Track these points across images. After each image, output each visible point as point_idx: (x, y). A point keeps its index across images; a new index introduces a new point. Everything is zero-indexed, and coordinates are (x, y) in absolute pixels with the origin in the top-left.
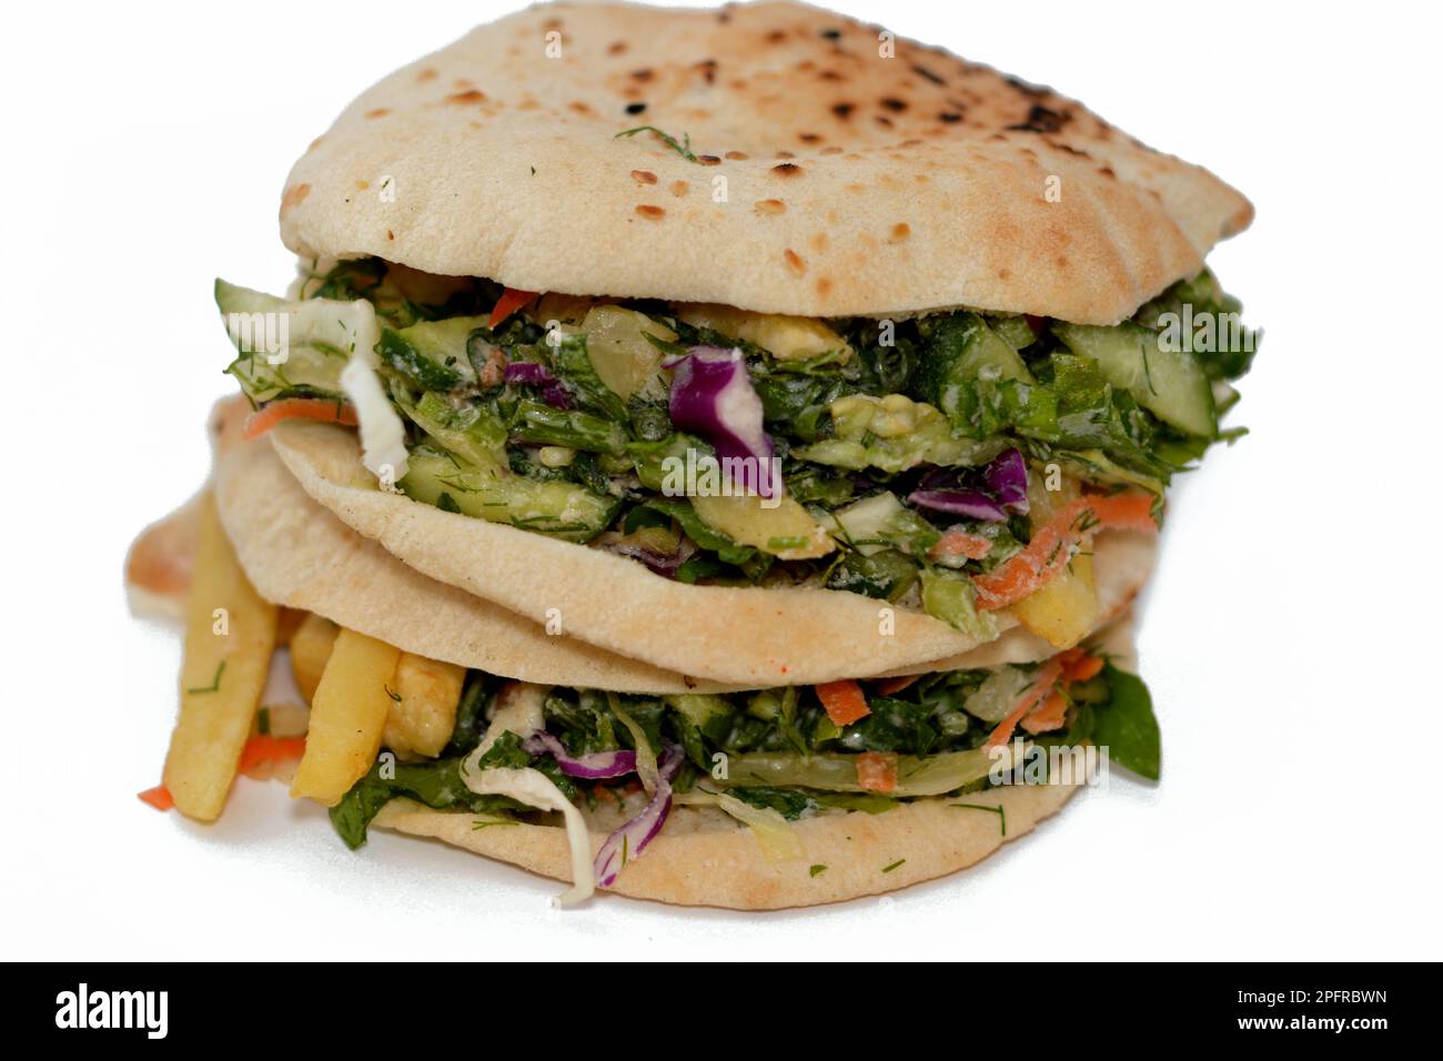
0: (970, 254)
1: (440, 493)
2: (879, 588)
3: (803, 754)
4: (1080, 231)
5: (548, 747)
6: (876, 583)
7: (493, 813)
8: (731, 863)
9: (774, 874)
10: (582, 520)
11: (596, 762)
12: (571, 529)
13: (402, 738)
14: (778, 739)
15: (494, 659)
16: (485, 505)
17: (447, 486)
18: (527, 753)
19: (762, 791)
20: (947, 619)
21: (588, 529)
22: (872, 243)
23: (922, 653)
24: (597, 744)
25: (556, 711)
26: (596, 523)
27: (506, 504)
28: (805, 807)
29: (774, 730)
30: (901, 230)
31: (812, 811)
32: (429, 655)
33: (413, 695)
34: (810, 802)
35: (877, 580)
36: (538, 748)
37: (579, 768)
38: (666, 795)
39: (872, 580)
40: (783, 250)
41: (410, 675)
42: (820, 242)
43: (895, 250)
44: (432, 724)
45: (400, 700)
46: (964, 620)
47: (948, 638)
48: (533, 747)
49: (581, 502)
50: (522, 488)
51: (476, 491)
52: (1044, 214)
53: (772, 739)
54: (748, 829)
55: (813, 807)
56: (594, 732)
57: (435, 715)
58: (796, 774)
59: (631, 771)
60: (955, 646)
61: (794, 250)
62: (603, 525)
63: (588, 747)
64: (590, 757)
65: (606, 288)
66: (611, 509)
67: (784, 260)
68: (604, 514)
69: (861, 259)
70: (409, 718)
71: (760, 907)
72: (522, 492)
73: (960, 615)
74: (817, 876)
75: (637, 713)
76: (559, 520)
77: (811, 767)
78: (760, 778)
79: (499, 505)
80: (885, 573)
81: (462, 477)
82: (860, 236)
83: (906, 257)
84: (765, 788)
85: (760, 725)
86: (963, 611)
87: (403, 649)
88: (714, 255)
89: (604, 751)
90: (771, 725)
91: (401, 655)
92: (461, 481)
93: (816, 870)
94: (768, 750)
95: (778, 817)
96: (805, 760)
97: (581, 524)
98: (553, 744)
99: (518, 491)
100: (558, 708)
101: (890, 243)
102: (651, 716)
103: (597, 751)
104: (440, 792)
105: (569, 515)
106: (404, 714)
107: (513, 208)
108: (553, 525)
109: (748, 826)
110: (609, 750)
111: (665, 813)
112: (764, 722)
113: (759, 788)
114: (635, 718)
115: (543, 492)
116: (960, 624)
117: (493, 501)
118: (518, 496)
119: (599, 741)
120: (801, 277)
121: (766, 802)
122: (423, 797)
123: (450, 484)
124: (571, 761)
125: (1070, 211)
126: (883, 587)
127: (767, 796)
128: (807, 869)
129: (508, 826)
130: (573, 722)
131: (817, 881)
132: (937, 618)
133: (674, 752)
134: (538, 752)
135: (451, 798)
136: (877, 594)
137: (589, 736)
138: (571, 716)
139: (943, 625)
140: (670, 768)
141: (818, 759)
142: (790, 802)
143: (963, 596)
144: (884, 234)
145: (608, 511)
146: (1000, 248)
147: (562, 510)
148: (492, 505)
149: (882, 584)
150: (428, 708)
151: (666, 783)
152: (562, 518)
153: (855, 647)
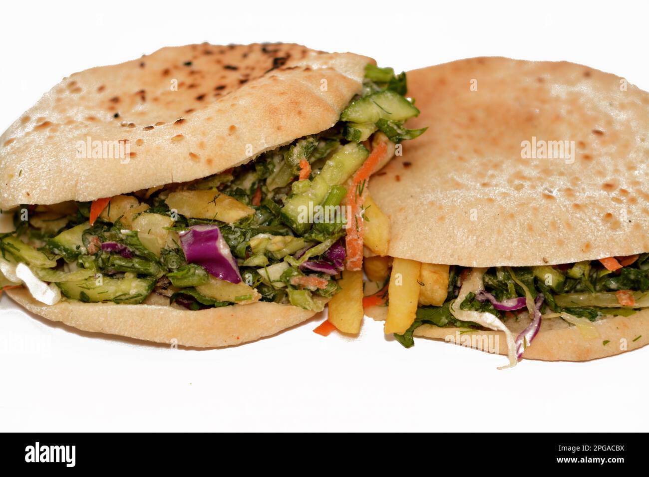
0: (263, 126)
1: (80, 292)
2: (270, 299)
3: (592, 292)
4: (302, 97)
5: (488, 298)
6: (268, 297)
7: (466, 327)
8: (570, 342)
9: (588, 345)
10: (139, 293)
11: (510, 303)
12: (136, 297)
13: (426, 301)
14: (581, 286)
15: (462, 260)
16: (99, 293)
17: (82, 289)
18: (479, 301)
19: (578, 309)
20: (301, 306)
21: (141, 295)
22: (223, 138)
23: (293, 322)
24: (509, 296)
25: (490, 283)
26: (144, 293)
27: (107, 292)
28: (597, 315)
29: (579, 283)
30: (232, 128)
31: (600, 317)
32: (434, 262)
33: (429, 283)
34: (599, 313)
35: (268, 295)
36: (483, 298)
37: (503, 307)
38: (539, 317)
39: (266, 295)
40: (188, 154)
41: (427, 274)
42: (202, 145)
43: (233, 137)
44: (439, 294)
45: (424, 285)
46: (309, 305)
47: (303, 314)
48: (481, 298)
49: (137, 285)
50: (113, 284)
51: (94, 288)
52: (285, 97)
53: (578, 287)
54: (575, 327)
55: (601, 315)
56: (507, 291)
57: (439, 290)
58: (591, 301)
59: (524, 306)
60: (306, 316)
61: (193, 152)
62: (148, 293)
63: (505, 297)
64: (507, 302)
65: (121, 191)
66: (150, 285)
67: (190, 157)
68: (147, 288)
69: (220, 146)
70: (428, 293)
71: (583, 360)
72: (113, 285)
73: (307, 303)
74: (606, 345)
75: (523, 279)
76: (129, 294)
77: (596, 298)
78: (576, 304)
79: (105, 292)
80: (271, 292)
81: (87, 283)
82: (217, 137)
83: (238, 138)
84: (578, 308)
85: (572, 281)
86: (307, 301)
87: (422, 262)
88: (161, 165)
89: (512, 298)
90: (577, 281)
91: (421, 264)
92: (87, 285)
93: (606, 342)
94: (577, 292)
95: (588, 321)
96: (594, 295)
97: (139, 294)
98: (490, 296)
99: (111, 285)
100: (490, 281)
101: (230, 135)
102: (530, 280)
103: (509, 298)
104: (441, 319)
105: (133, 292)
106: (427, 291)
107: (75, 169)
108: (127, 297)
109: (575, 325)
110: (514, 298)
111: (539, 325)
112: (575, 279)
113: (576, 308)
114: (523, 282)
115: (121, 284)
116: (308, 307)
117: (101, 292)
118: (111, 287)
119: (509, 294)
120: (199, 162)
121: (580, 314)
122: (435, 322)
123: (83, 287)
124: (499, 303)
125: (295, 91)
126: (271, 298)
127: (581, 311)
128: (602, 341)
129: (473, 332)
130: (497, 287)
131: (606, 347)
132: (297, 306)
133: (540, 297)
134: (483, 300)
135: (446, 321)
136: (270, 300)
137: (505, 292)
138: (496, 285)
139: (300, 309)
140: (539, 304)
141: (599, 294)
142: (591, 313)
143: (306, 295)
144: (227, 132)
145: (148, 286)
146: (274, 119)
147: (130, 290)
148: (102, 293)
149: (270, 297)
150: (437, 287)
151: (538, 311)
152: (130, 293)
153: (265, 324)
